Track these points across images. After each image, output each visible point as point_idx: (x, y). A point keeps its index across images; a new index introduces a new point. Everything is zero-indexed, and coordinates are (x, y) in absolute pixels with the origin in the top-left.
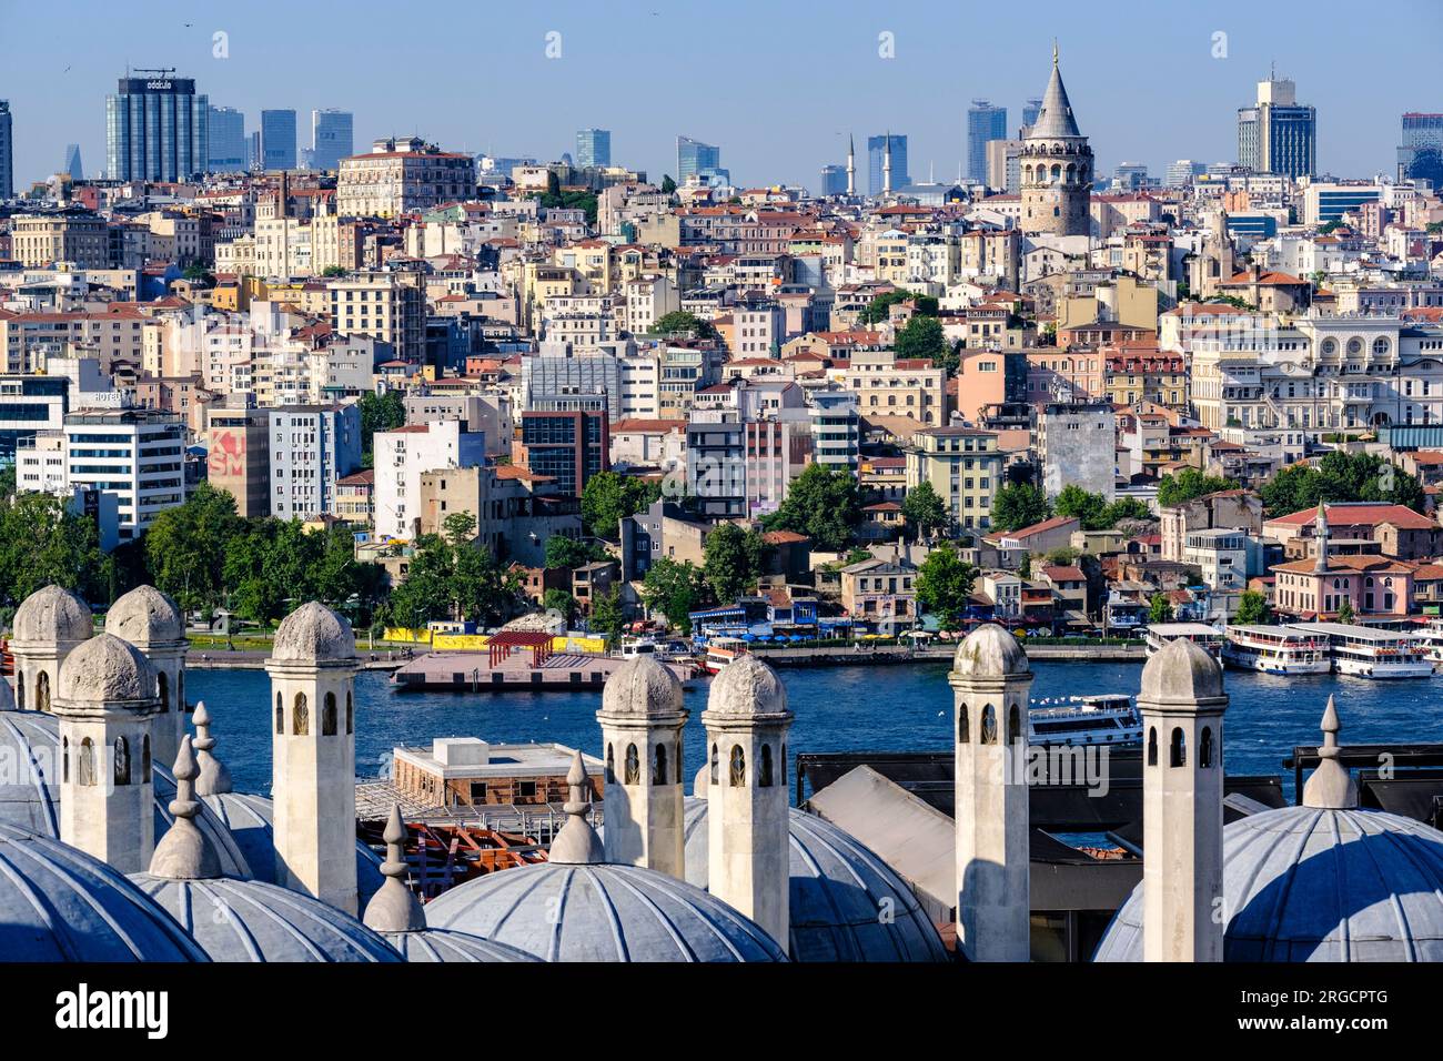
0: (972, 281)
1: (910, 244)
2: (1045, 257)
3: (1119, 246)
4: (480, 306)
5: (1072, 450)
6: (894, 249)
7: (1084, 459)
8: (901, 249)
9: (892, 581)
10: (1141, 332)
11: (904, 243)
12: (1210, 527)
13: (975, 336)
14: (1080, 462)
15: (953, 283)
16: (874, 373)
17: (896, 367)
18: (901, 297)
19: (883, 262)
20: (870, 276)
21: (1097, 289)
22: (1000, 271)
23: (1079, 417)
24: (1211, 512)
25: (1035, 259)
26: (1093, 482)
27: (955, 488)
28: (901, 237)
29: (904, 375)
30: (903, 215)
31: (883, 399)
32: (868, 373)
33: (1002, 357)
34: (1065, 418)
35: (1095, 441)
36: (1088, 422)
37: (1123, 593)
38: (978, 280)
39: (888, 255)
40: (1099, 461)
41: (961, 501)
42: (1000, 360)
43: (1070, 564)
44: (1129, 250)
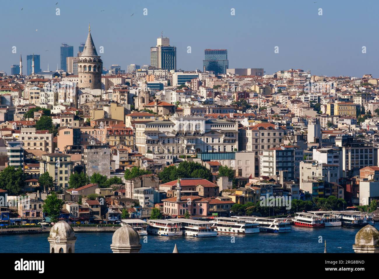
0: (62, 104)
1: (41, 91)
2: (86, 96)
3: (111, 93)
5: (96, 161)
6: (36, 93)
7: (100, 164)
8: (38, 93)
9: (35, 205)
10: (119, 121)
11: (39, 91)
12: (142, 187)
13: (63, 122)
14: (98, 165)
15: (55, 105)
16: (29, 135)
17: (36, 133)
18: (38, 109)
19: (32, 98)
20: (28, 102)
21: (104, 107)
22: (71, 100)
23: (98, 150)
24: (142, 181)
25: (83, 97)
26: (103, 172)
27: (56, 174)
28: (38, 89)
29: (39, 136)
30: (38, 82)
31: (32, 144)
32: (27, 135)
33: (72, 130)
34: (93, 150)
35: (104, 158)
36: (101, 152)
37: (113, 209)
38: (64, 104)
39: (33, 95)
40: (105, 165)
41: (58, 178)
42: (71, 131)
43: (95, 199)
44: (115, 94)
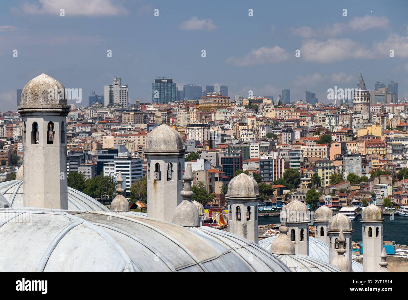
0: (341, 125)
1: (327, 116)
2: (358, 120)
3: (376, 117)
4: (225, 132)
5: (351, 165)
6: (323, 118)
7: (354, 167)
8: (325, 118)
9: (301, 196)
10: (377, 137)
11: (325, 116)
12: (380, 183)
13: (338, 138)
14: (353, 168)
15: (336, 126)
16: (312, 147)
17: (317, 146)
18: (323, 129)
19: (320, 121)
20: (318, 124)
21: (367, 127)
22: (347, 123)
23: (353, 158)
24: (380, 180)
25: (356, 120)
26: (356, 173)
27: (323, 174)
28: (324, 115)
29: (318, 147)
31: (314, 153)
32: (310, 147)
33: (340, 143)
34: (349, 158)
35: (357, 163)
36: (355, 159)
37: (356, 199)
38: (343, 125)
39: (321, 119)
40: (358, 168)
41: (325, 178)
42: (340, 144)
43: (344, 192)
44: (378, 118)
